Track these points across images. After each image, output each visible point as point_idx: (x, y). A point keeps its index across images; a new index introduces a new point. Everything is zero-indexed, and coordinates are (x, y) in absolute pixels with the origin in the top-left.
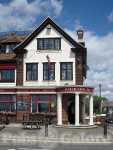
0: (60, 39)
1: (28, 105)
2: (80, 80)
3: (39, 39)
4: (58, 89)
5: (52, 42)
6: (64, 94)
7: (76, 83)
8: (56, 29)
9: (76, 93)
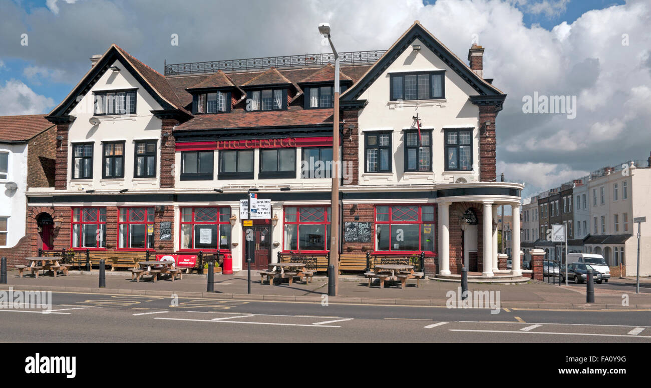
0: (442, 73)
1: (370, 229)
2: (488, 171)
3: (392, 75)
4: (440, 192)
5: (423, 82)
6: (454, 204)
7: (482, 178)
8: (435, 52)
9: (485, 201)
